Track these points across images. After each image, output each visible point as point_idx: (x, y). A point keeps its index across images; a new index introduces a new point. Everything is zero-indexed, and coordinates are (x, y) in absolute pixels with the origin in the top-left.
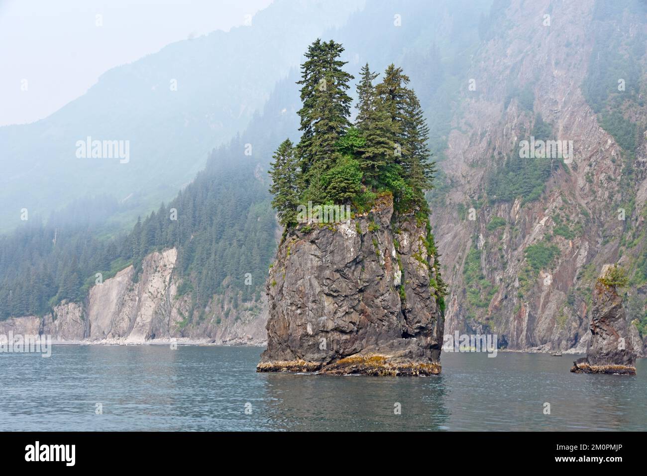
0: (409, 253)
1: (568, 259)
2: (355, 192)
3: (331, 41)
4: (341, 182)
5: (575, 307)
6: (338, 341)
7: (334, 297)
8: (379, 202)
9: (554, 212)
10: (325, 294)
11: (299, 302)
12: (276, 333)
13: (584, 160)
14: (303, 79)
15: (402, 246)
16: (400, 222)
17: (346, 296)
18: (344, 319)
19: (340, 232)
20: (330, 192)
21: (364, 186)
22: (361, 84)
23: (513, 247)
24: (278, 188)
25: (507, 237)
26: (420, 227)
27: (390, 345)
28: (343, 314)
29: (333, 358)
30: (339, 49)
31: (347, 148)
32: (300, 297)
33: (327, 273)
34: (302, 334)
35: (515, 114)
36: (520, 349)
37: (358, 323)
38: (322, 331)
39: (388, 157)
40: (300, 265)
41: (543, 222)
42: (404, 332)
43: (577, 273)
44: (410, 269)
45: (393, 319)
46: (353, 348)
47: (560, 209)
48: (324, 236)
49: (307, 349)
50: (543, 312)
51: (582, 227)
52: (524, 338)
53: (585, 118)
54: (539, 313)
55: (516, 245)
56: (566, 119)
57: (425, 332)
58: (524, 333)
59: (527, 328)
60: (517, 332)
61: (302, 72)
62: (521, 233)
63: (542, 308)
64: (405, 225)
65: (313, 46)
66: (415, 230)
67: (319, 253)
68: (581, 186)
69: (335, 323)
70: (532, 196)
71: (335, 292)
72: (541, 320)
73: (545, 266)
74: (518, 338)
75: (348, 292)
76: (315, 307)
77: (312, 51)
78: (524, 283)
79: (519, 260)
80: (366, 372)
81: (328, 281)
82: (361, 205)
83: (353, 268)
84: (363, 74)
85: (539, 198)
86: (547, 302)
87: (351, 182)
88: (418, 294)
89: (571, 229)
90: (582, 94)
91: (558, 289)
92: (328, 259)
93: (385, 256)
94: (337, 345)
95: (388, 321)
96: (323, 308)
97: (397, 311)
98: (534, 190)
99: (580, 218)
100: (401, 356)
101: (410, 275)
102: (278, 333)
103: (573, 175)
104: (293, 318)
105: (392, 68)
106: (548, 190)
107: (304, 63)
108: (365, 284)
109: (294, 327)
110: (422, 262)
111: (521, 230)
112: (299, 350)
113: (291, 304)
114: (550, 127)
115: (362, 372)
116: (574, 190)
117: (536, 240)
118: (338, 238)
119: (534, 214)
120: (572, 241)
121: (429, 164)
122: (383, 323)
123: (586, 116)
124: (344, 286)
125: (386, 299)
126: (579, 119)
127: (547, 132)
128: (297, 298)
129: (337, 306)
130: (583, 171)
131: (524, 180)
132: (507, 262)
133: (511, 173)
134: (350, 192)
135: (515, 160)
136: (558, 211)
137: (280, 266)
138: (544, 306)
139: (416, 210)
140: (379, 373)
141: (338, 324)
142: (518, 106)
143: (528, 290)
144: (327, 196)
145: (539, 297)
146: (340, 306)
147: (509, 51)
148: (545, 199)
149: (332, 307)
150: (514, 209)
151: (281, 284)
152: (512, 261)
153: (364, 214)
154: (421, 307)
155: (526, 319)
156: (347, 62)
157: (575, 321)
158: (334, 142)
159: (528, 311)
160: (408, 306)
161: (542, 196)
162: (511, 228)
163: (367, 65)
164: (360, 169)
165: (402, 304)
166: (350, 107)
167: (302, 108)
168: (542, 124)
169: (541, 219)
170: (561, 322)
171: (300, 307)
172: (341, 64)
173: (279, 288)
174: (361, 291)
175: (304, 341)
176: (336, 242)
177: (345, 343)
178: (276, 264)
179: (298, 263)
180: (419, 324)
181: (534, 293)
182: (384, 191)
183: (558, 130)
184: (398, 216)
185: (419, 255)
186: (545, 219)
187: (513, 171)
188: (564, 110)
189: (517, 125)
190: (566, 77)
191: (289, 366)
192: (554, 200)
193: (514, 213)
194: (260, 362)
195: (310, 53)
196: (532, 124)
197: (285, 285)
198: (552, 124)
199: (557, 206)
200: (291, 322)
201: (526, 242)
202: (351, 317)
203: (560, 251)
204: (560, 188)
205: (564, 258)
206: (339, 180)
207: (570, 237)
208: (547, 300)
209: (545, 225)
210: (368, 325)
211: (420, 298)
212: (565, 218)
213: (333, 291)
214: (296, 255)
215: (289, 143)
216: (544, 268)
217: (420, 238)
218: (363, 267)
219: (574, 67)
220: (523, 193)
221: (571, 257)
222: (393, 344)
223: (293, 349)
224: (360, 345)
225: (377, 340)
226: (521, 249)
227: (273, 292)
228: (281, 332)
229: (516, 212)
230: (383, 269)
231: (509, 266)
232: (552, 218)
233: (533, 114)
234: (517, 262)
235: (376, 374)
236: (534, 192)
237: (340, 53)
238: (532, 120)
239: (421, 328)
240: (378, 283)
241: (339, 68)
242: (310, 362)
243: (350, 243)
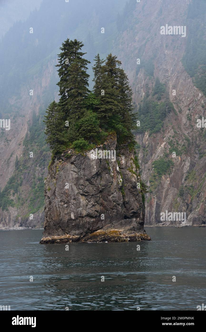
0: (126, 168)
1: (179, 168)
2: (96, 132)
3: (75, 40)
4: (88, 126)
5: (184, 198)
6: (89, 222)
7: (85, 196)
8: (109, 138)
9: (169, 139)
10: (80, 194)
11: (65, 200)
12: (52, 219)
13: (186, 106)
14: (59, 64)
15: (121, 164)
16: (120, 150)
17: (92, 195)
18: (92, 209)
19: (88, 157)
20: (81, 133)
21: (100, 129)
22: (95, 67)
23: (145, 161)
24: (49, 131)
25: (141, 155)
26: (131, 152)
27: (120, 223)
28: (91, 206)
29: (87, 233)
30: (81, 45)
31: (89, 106)
32: (66, 197)
33: (82, 181)
34: (68, 219)
35: (143, 78)
36: (152, 225)
37: (99, 211)
38: (80, 217)
39: (114, 111)
40: (65, 177)
41: (162, 146)
42: (125, 216)
43: (184, 176)
44: (127, 178)
45: (119, 208)
46: (97, 226)
47: (173, 137)
48: (79, 160)
49: (71, 228)
50: (165, 201)
51: (186, 148)
52: (154, 218)
53: (185, 80)
54: (162, 202)
55: (147, 160)
56: (174, 81)
57: (136, 215)
58: (154, 215)
59: (156, 211)
60: (149, 215)
61: (59, 59)
62: (150, 153)
63: (164, 199)
64: (122, 151)
65: (65, 43)
66: (128, 154)
67: (76, 170)
68: (185, 122)
69: (87, 211)
70: (155, 129)
71: (86, 193)
72: (163, 206)
73: (165, 173)
74: (150, 218)
75: (94, 193)
76: (75, 202)
77: (65, 46)
78: (153, 184)
79: (149, 170)
80: (111, 240)
81: (82, 186)
82: (99, 140)
83: (96, 178)
84: (96, 60)
85: (160, 131)
86: (167, 195)
87: (93, 126)
88: (132, 193)
89: (180, 149)
90: (183, 66)
91: (173, 186)
92: (82, 173)
93: (113, 170)
94: (89, 225)
95: (117, 209)
96: (80, 202)
97: (121, 203)
98: (157, 126)
99: (185, 142)
100: (129, 230)
101: (126, 181)
102: (53, 219)
103: (179, 116)
104: (62, 210)
105: (110, 56)
106: (165, 126)
107: (60, 54)
108: (103, 188)
109: (63, 215)
110: (133, 173)
111: (150, 151)
112: (67, 229)
113: (61, 201)
114: (165, 86)
115: (108, 240)
116: (180, 125)
117: (159, 157)
118: (87, 160)
119: (157, 141)
120: (180, 157)
121: (134, 114)
122: (114, 211)
123: (185, 79)
124: (91, 189)
125: (114, 196)
126: (181, 81)
127: (163, 90)
128: (64, 197)
129: (87, 201)
130: (185, 113)
131: (151, 120)
132: (142, 171)
133: (142, 116)
134: (93, 132)
135: (145, 107)
136: (171, 138)
137: (52, 178)
138: (165, 198)
139: (128, 142)
140: (118, 240)
141: (89, 212)
142: (144, 73)
143: (155, 188)
144: (79, 135)
145: (162, 192)
146: (89, 202)
147: (137, 38)
148: (163, 131)
149: (85, 202)
150: (145, 138)
151: (54, 189)
152: (145, 170)
153: (101, 145)
154: (134, 200)
155: (155, 206)
156: (86, 53)
157: (185, 206)
158: (82, 102)
159: (156, 201)
160: (127, 200)
161: (162, 129)
162: (143, 150)
163: (98, 55)
164: (99, 118)
165: (123, 198)
166: (88, 81)
167: (59, 81)
168: (160, 84)
169: (161, 144)
170: (176, 207)
171: (66, 203)
172: (82, 54)
173: (53, 192)
174: (101, 192)
175: (69, 223)
176: (86, 163)
177: (93, 223)
178: (49, 177)
179: (64, 176)
180: (133, 211)
181: (159, 190)
182: (112, 132)
183: (169, 88)
184: (118, 146)
185: (131, 169)
186: (164, 144)
187: (144, 114)
188: (172, 76)
189: (144, 85)
190: (172, 55)
191: (61, 239)
192: (169, 132)
193: (145, 140)
194: (43, 237)
195: (63, 47)
196: (154, 85)
197: (57, 190)
198: (166, 84)
199: (171, 135)
200: (61, 212)
201: (153, 158)
202: (96, 208)
203: (174, 163)
204: (172, 124)
205: (176, 167)
206: (87, 125)
207: (179, 154)
208: (167, 194)
209: (164, 147)
210: (105, 212)
211: (132, 195)
212: (176, 143)
213: (85, 192)
214: (62, 171)
215: (55, 103)
216: (165, 174)
217: (131, 159)
218: (101, 177)
219: (177, 48)
220: (150, 128)
221: (180, 167)
222: (122, 223)
223: (63, 228)
224: (101, 224)
225: (111, 221)
226: (150, 163)
227: (49, 194)
228: (55, 218)
229: (146, 139)
230: (112, 178)
231: (143, 173)
232: (168, 143)
233: (154, 78)
234: (148, 171)
235: (116, 241)
236: (157, 127)
237: (81, 48)
238: (153, 82)
239: (134, 213)
240: (110, 186)
241: (81, 57)
242: (73, 235)
243: (94, 163)
